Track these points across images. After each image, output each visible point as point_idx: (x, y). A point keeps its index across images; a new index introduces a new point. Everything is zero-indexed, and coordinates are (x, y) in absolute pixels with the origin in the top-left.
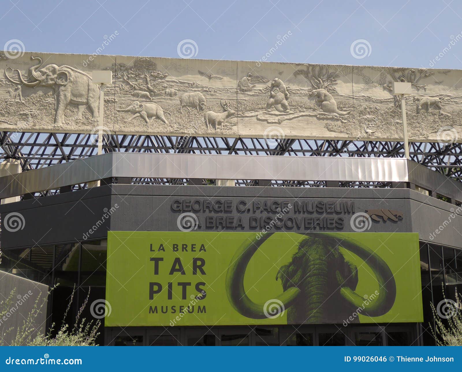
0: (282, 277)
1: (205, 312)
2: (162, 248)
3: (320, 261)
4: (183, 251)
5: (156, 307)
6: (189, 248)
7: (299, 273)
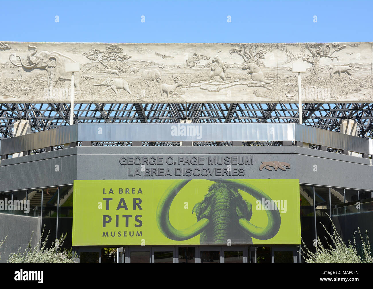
0: (196, 211)
1: (142, 236)
2: (111, 191)
3: (224, 200)
4: (126, 193)
5: (107, 233)
6: (131, 191)
7: (209, 209)
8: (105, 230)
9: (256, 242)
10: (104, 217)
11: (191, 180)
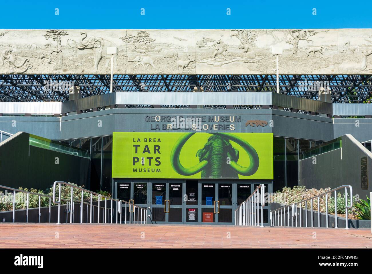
0: (199, 155)
1: (160, 172)
2: (139, 140)
3: (219, 147)
4: (149, 142)
5: (136, 169)
6: (152, 140)
7: (208, 154)
8: (135, 167)
9: (241, 177)
10: (134, 158)
11: (195, 133)
